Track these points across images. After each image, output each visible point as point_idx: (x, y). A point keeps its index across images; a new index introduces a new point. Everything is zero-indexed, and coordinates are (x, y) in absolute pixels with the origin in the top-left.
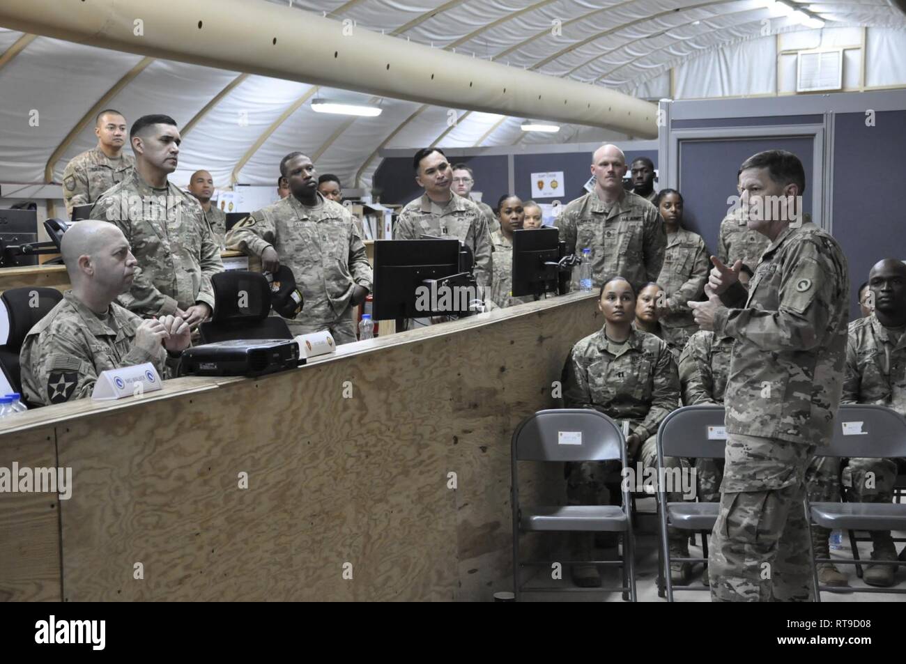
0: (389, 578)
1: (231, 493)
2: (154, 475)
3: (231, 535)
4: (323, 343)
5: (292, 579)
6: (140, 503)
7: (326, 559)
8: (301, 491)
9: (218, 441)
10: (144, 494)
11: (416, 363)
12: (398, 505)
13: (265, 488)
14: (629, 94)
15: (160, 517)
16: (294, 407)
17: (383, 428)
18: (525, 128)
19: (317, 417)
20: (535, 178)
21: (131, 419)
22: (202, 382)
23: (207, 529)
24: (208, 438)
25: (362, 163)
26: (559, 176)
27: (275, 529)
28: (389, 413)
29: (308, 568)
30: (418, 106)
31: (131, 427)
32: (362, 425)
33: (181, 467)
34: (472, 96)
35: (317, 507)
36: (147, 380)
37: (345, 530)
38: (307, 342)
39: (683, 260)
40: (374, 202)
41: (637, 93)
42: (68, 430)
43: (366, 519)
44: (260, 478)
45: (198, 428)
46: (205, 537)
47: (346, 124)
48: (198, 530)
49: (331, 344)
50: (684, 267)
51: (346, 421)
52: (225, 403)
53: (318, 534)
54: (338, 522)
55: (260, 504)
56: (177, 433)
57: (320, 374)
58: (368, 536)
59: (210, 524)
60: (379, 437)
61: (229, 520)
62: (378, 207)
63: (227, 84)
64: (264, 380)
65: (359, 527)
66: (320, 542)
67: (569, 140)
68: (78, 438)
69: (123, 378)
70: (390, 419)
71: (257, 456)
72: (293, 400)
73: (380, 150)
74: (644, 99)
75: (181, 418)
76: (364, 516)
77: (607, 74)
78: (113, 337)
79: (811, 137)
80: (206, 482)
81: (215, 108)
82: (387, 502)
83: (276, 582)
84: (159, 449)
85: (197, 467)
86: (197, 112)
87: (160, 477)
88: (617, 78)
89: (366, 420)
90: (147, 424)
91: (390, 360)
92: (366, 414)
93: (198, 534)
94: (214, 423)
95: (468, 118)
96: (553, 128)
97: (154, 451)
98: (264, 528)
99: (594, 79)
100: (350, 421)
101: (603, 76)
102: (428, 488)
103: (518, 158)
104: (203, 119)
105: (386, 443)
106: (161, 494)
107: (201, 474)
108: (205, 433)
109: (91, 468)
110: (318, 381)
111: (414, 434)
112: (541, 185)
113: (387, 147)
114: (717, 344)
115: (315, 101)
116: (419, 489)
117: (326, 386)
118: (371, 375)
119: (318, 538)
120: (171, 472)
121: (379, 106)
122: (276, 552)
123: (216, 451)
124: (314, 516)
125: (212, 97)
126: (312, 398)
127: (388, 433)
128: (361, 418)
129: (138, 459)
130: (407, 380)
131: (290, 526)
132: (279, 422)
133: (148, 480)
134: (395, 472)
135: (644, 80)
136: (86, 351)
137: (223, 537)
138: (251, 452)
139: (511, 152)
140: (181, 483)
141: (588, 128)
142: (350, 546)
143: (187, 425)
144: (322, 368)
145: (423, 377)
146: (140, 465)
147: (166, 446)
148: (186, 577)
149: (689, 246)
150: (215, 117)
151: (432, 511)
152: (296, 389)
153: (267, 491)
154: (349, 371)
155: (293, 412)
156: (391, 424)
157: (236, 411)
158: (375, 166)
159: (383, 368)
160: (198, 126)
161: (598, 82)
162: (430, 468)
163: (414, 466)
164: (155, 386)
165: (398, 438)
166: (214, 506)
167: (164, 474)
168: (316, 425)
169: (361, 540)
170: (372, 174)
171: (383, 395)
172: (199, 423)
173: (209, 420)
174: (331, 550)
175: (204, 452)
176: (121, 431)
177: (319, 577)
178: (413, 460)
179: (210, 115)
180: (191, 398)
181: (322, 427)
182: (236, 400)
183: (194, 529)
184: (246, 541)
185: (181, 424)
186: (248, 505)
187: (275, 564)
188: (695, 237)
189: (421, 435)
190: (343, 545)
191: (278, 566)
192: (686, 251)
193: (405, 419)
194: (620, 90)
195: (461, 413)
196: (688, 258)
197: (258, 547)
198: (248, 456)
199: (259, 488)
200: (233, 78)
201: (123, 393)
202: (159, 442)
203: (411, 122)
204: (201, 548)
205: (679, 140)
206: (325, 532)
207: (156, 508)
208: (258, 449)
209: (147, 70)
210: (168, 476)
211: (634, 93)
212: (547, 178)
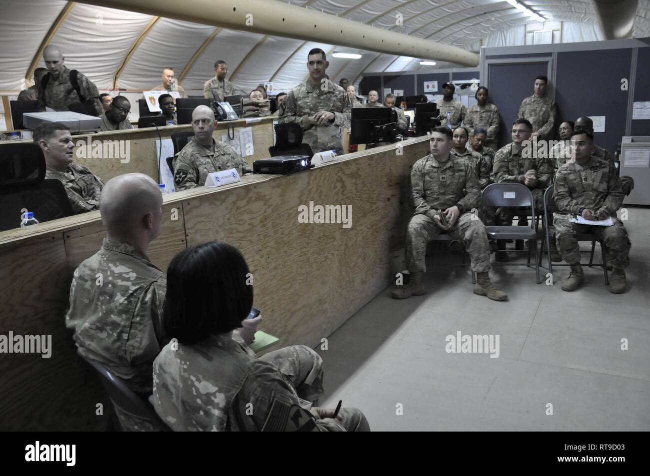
0: (357, 263)
1: (278, 230)
2: (236, 224)
3: (278, 249)
4: (329, 156)
5: (309, 268)
6: (230, 237)
7: (326, 258)
8: (313, 227)
9: (270, 206)
10: (231, 233)
11: (370, 165)
12: (361, 230)
13: (294, 227)
14: (465, 49)
15: (240, 243)
16: (309, 187)
17: (354, 196)
18: (422, 63)
19: (321, 192)
20: (426, 84)
21: (223, 197)
22: (262, 177)
23: (266, 248)
24: (265, 204)
25: (354, 79)
26: (436, 83)
27: (300, 245)
28: (357, 189)
29: (317, 262)
30: (378, 54)
31: (223, 201)
32: (344, 195)
33: (250, 219)
34: (399, 49)
35: (322, 234)
36: (232, 177)
37: (335, 243)
38: (321, 156)
39: (487, 118)
40: (359, 95)
41: (468, 49)
42: (189, 204)
43: (345, 238)
44: (292, 222)
45: (259, 200)
46: (265, 251)
47: (348, 62)
48: (261, 248)
49: (333, 157)
50: (488, 121)
51: (335, 193)
52: (273, 187)
53: (322, 246)
54: (332, 240)
55: (292, 234)
56: (248, 203)
57: (322, 172)
58: (347, 245)
59: (267, 244)
60: (352, 200)
61: (276, 243)
62: (361, 97)
63: (298, 47)
64: (294, 176)
65: (342, 242)
66: (323, 250)
67: (440, 68)
68: (195, 207)
69: (219, 177)
70: (357, 192)
71: (291, 212)
72: (308, 184)
73: (362, 73)
74: (471, 51)
75: (250, 195)
76: (344, 236)
77: (455, 41)
78: (212, 156)
79: (547, 62)
80: (264, 226)
81: (294, 57)
82: (356, 229)
83: (302, 269)
84: (238, 211)
85: (259, 219)
86: (286, 59)
87: (240, 224)
88: (459, 42)
89: (345, 192)
90: (231, 199)
91: (357, 164)
92: (345, 190)
93: (261, 250)
94: (267, 197)
95: (398, 59)
96: (433, 63)
97: (236, 212)
98: (294, 245)
99: (450, 43)
100: (337, 194)
101: (453, 42)
102: (376, 222)
103: (419, 76)
104: (288, 62)
105: (355, 203)
106: (241, 232)
107: (261, 222)
108: (263, 203)
109: (202, 222)
110: (321, 176)
111: (369, 198)
112: (428, 87)
113: (365, 72)
114: (511, 157)
115: (334, 52)
116: (371, 222)
117: (325, 177)
118: (348, 172)
119: (322, 248)
120: (246, 221)
121: (361, 54)
122: (301, 256)
123: (269, 211)
124: (320, 238)
125: (292, 52)
126: (318, 183)
127: (357, 198)
128: (343, 192)
129: (228, 216)
130: (366, 173)
131: (308, 244)
132: (301, 196)
133: (233, 226)
134: (359, 215)
135: (470, 43)
136: (193, 165)
137: (274, 251)
138: (287, 210)
139: (415, 73)
140: (251, 227)
141: (448, 63)
142: (338, 250)
143: (254, 199)
144: (323, 169)
145: (373, 171)
146: (229, 219)
147: (243, 209)
148: (255, 270)
149: (490, 111)
150: (294, 61)
151: (377, 232)
152: (310, 179)
153: (296, 227)
154: (338, 169)
155: (309, 190)
156: (358, 194)
157: (279, 190)
158: (359, 80)
159: (354, 168)
160: (287, 64)
161: (451, 44)
162: (376, 213)
163: (369, 213)
164: (236, 180)
165: (361, 200)
166: (268, 237)
167: (241, 223)
168: (320, 196)
169: (343, 247)
170: (359, 83)
171: (354, 181)
172: (260, 197)
173: (265, 196)
174: (329, 253)
175: (262, 211)
176: (218, 203)
177: (323, 266)
178: (368, 209)
179: (291, 60)
180: (255, 186)
181: (323, 197)
182: (279, 186)
183: (258, 248)
184: (285, 252)
185: (250, 198)
186: (286, 235)
187: (301, 261)
188: (493, 107)
189: (372, 198)
190: (335, 251)
191: (302, 262)
192: (489, 114)
193: (365, 191)
194: (461, 47)
195: (392, 187)
196: (490, 116)
197: (292, 254)
198: (286, 212)
199: (292, 227)
200: (300, 44)
201: (219, 184)
202: (238, 208)
203: (375, 62)
204: (262, 257)
205: (489, 64)
206: (325, 245)
207: (238, 239)
208: (291, 209)
209: (265, 42)
210: (244, 224)
211: (466, 48)
212: (430, 84)
